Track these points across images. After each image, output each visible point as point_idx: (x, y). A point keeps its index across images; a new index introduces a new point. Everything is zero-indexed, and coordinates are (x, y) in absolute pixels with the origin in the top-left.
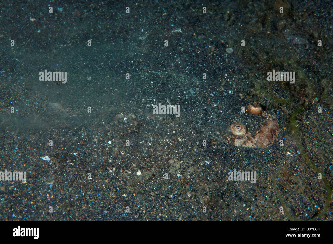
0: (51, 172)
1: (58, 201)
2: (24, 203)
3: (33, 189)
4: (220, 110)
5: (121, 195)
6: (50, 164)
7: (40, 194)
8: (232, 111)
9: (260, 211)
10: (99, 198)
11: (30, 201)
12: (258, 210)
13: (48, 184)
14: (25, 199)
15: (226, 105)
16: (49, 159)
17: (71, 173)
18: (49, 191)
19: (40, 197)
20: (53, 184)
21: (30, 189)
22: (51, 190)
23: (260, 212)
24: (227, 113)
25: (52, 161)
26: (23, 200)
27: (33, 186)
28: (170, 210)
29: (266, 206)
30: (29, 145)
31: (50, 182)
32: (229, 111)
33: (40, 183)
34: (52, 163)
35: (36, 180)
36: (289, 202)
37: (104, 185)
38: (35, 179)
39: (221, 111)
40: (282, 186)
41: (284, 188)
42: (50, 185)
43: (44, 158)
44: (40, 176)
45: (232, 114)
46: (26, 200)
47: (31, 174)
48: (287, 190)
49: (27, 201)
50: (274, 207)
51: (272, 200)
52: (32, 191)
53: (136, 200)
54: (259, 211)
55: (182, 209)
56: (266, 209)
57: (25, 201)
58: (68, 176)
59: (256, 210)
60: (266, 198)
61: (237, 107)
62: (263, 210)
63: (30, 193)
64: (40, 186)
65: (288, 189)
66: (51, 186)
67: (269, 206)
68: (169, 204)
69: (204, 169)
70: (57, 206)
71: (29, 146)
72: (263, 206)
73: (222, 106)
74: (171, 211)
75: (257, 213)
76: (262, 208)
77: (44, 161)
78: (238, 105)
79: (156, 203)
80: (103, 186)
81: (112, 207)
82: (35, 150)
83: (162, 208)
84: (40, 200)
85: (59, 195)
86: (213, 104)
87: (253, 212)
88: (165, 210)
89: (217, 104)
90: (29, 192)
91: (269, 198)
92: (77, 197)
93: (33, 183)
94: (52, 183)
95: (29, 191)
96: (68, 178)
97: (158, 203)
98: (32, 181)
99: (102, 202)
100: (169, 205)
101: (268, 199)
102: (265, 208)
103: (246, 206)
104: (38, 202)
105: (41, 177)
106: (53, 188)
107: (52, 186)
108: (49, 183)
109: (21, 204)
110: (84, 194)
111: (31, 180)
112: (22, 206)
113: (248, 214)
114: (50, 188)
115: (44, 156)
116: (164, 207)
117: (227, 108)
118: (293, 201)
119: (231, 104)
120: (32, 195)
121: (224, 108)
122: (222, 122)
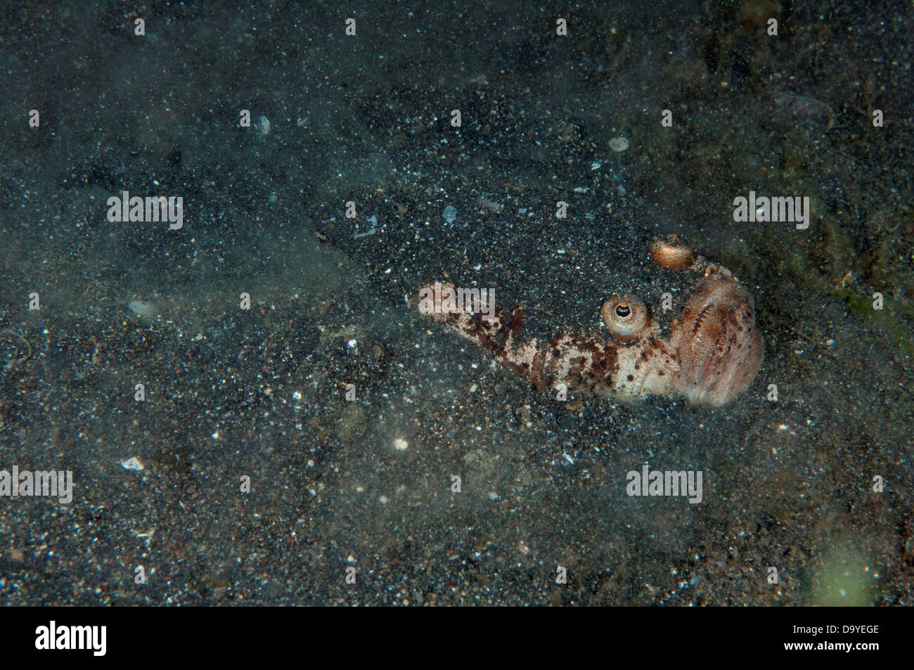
0: (148, 503)
1: (169, 583)
2: (76, 593)
3: (99, 552)
4: (575, 265)
5: (340, 559)
6: (145, 479)
7: (121, 566)
8: (608, 264)
9: (717, 590)
10: (282, 568)
11: (94, 586)
12: (711, 586)
13: (140, 535)
14: (79, 581)
15: (591, 248)
16: (141, 467)
17: (202, 501)
18: (144, 555)
19: (119, 573)
20: (153, 537)
21: (92, 550)
22: (148, 552)
23: (716, 593)
24: (596, 270)
25: (148, 472)
26: (74, 584)
27: (99, 543)
28: (475, 594)
29: (730, 575)
30: (85, 427)
31: (146, 530)
32: (601, 263)
33: (118, 535)
34: (150, 476)
35: (108, 527)
36: (792, 559)
37: (294, 534)
38: (103, 524)
39: (578, 268)
40: (772, 517)
41: (776, 522)
42: (146, 538)
43: (126, 465)
44: (117, 515)
45: (608, 272)
46: (81, 584)
47: (93, 509)
48: (786, 526)
49: (84, 586)
50: (754, 576)
51: (747, 557)
52: (97, 557)
53: (382, 572)
54: (713, 590)
55: (506, 590)
56: (734, 581)
57: (80, 587)
58: (193, 510)
59: (705, 587)
60: (729, 552)
61: (622, 251)
62: (724, 585)
63: (92, 563)
64: (118, 543)
65: (789, 525)
66: (148, 541)
67: (740, 575)
68: (472, 579)
69: (559, 478)
70: (167, 598)
71: (82, 431)
72: (724, 575)
73: (580, 251)
74: (478, 597)
75: (710, 595)
76: (722, 580)
77: (128, 471)
78: (624, 245)
79: (435, 576)
80: (290, 536)
81: (318, 592)
82: (99, 440)
83: (453, 589)
84: (121, 583)
85: (172, 566)
86: (556, 248)
87: (699, 592)
88: (463, 597)
89: (566, 248)
90: (90, 561)
91: (740, 551)
92: (222, 570)
93: (97, 535)
94: (152, 532)
95: (90, 558)
96: (196, 516)
97: (441, 575)
98: (96, 528)
99: (289, 582)
100: (471, 582)
101: (736, 554)
102: (731, 579)
103: (679, 574)
104: (116, 587)
105: (120, 518)
106: (153, 545)
107: (151, 542)
108: (142, 533)
109: (70, 596)
110: (239, 560)
111: (93, 527)
112: (72, 600)
113: (685, 599)
114: (147, 545)
115: (127, 457)
116: (458, 588)
117: (595, 258)
118: (802, 556)
119: (604, 246)
120: (99, 567)
121: (586, 258)
122: (579, 300)
